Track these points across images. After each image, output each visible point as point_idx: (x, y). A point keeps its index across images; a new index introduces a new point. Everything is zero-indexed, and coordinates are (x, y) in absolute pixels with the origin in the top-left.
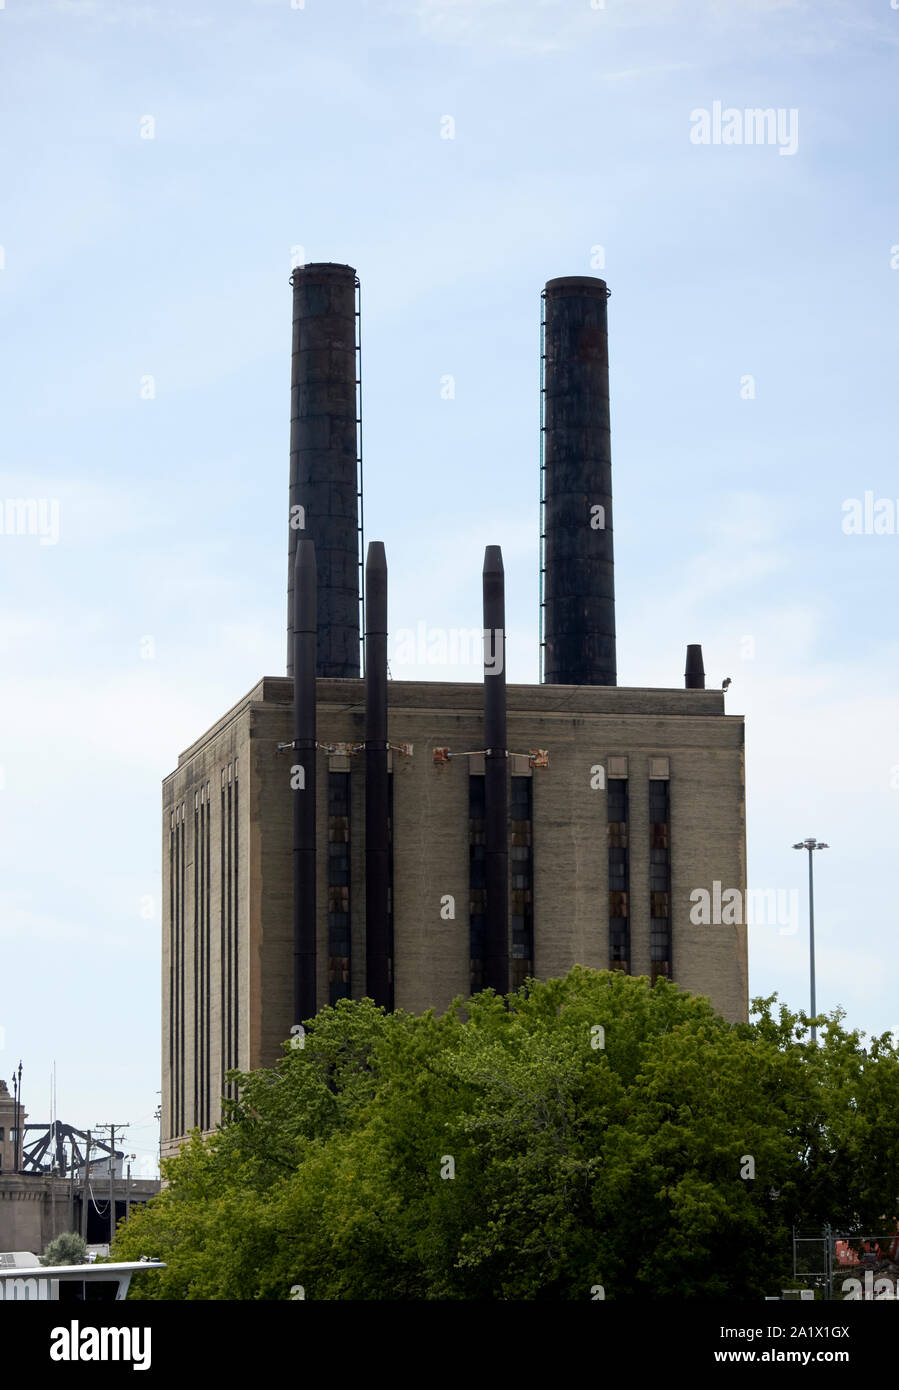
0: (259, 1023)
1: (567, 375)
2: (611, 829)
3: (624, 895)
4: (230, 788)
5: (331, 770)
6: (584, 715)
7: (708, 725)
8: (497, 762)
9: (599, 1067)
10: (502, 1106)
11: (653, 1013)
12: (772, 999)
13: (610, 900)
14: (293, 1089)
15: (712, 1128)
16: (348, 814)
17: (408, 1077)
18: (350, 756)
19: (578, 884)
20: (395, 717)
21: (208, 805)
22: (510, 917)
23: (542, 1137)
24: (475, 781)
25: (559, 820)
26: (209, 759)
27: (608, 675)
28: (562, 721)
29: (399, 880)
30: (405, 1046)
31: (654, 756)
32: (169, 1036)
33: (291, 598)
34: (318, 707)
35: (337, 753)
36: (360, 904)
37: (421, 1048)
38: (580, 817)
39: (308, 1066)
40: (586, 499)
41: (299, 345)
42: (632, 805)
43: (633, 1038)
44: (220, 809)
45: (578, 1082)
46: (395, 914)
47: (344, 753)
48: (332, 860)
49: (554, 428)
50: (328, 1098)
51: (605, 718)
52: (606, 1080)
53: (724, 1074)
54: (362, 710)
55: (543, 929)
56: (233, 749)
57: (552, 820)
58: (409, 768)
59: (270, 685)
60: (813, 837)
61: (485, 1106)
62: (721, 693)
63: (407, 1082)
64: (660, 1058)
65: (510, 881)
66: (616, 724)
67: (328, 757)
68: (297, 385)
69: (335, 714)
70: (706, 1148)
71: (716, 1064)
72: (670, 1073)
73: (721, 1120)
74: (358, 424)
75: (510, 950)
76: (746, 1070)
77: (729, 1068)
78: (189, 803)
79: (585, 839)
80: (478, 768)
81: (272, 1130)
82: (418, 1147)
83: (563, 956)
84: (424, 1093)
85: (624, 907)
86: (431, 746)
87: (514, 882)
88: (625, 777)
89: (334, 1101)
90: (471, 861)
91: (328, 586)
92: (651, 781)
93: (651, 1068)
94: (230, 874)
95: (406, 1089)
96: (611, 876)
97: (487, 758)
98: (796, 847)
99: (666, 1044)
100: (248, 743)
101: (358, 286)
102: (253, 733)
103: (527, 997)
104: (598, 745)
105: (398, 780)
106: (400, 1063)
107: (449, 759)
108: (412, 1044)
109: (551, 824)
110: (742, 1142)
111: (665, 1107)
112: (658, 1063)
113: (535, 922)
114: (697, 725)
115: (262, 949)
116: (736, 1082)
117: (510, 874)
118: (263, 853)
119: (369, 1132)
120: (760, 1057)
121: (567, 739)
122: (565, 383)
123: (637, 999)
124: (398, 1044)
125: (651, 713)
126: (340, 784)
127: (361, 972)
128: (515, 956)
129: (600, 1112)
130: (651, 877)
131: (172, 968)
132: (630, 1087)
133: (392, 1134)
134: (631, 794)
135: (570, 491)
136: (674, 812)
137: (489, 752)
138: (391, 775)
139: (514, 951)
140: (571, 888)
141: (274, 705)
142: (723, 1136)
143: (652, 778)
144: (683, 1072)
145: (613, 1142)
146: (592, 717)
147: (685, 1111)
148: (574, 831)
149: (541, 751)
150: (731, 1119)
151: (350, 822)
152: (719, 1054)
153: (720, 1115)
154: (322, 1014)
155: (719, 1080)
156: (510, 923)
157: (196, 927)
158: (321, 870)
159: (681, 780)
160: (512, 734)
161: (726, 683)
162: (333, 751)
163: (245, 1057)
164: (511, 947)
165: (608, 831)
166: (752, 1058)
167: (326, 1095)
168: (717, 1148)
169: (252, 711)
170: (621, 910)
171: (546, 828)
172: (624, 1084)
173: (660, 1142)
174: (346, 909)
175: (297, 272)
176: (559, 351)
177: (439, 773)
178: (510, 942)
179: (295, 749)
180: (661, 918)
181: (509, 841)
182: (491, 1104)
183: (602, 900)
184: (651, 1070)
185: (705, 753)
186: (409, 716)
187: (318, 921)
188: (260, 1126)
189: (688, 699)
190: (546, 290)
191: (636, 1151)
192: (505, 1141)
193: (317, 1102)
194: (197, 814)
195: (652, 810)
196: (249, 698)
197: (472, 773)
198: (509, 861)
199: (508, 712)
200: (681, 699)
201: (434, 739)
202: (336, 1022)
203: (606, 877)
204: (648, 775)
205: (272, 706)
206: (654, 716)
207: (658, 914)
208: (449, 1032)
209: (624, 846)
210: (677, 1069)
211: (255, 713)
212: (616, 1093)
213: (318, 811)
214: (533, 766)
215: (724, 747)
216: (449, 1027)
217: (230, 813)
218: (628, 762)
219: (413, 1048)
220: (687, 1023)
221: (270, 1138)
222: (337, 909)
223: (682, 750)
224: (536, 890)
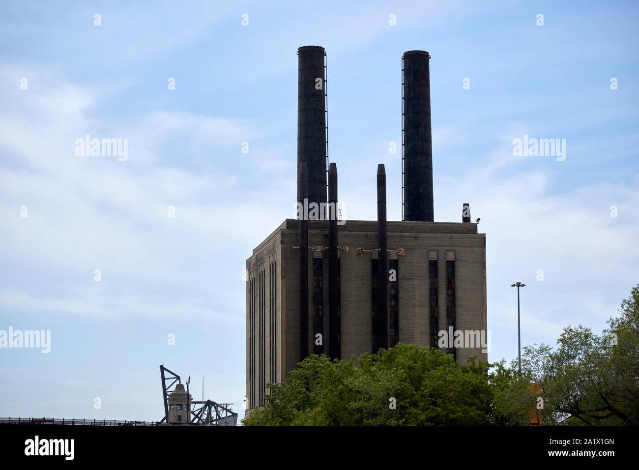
0: (285, 362)
1: (412, 92)
2: (431, 282)
3: (436, 309)
4: (273, 265)
5: (315, 257)
6: (419, 234)
7: (471, 238)
8: (383, 254)
9: (406, 384)
10: (369, 399)
11: (429, 362)
12: (476, 357)
13: (430, 310)
14: (292, 391)
15: (449, 408)
16: (322, 276)
17: (334, 387)
18: (322, 252)
19: (417, 304)
20: (341, 235)
21: (265, 271)
22: (388, 318)
23: (384, 412)
24: (374, 262)
25: (409, 277)
26: (265, 252)
27: (430, 217)
28: (410, 236)
29: (343, 303)
30: (333, 375)
31: (448, 251)
32: (249, 367)
33: (298, 185)
34: (309, 231)
35: (317, 250)
36: (327, 313)
37: (339, 376)
38: (417, 276)
39: (298, 382)
40: (420, 143)
41: (301, 80)
42: (439, 271)
43: (420, 372)
44: (269, 273)
45: (398, 390)
46: (341, 317)
47: (320, 250)
48: (315, 295)
49: (408, 114)
50: (306, 394)
51: (427, 235)
52: (409, 389)
53: (454, 387)
54: (327, 232)
55: (403, 323)
56: (274, 249)
57: (406, 277)
58: (347, 256)
59: (289, 223)
60: (519, 282)
61: (363, 399)
62: (476, 224)
63: (334, 389)
64: (430, 380)
65: (388, 303)
66: (432, 237)
67: (313, 252)
68: (300, 97)
69: (316, 234)
70: (447, 415)
71: (452, 383)
72: (433, 386)
73: (453, 405)
74: (326, 113)
75: (389, 331)
76: (463, 385)
77: (456, 384)
78: (257, 270)
79: (420, 285)
80: (375, 256)
81: (284, 408)
82: (337, 415)
83: (411, 334)
84: (340, 394)
85: (436, 313)
86: (356, 247)
87: (390, 304)
88: (436, 259)
89: (308, 395)
90: (372, 295)
91: (314, 180)
92: (447, 261)
93: (426, 384)
94: (273, 300)
95: (333, 392)
96: (430, 300)
97: (379, 252)
98: (513, 286)
99: (432, 375)
100: (280, 246)
101: (326, 55)
102: (282, 242)
103: (381, 356)
104: (425, 246)
105: (342, 261)
106: (331, 382)
107: (363, 252)
108: (336, 374)
109: (406, 279)
110: (461, 413)
111: (432, 400)
112: (429, 382)
113: (399, 319)
114: (466, 238)
115: (286, 331)
116: (459, 390)
117: (388, 300)
118: (286, 292)
119: (319, 409)
120: (469, 380)
121: (412, 244)
122: (412, 95)
123: (424, 356)
124: (330, 374)
125: (447, 233)
126: (318, 263)
127: (327, 341)
128: (391, 334)
129: (407, 402)
130: (447, 301)
131: (250, 339)
132: (419, 392)
133: (327, 410)
134: (439, 266)
135: (414, 140)
136: (456, 274)
137: (380, 249)
138: (340, 259)
139: (390, 332)
140: (414, 306)
141: (291, 231)
142: (453, 411)
143: (447, 260)
144: (438, 386)
145: (410, 414)
146: (423, 235)
147: (439, 401)
148: (415, 282)
149: (401, 249)
150: (457, 404)
151: (322, 278)
152: (453, 378)
153: (453, 402)
154: (305, 360)
155: (452, 389)
156: (388, 320)
157: (260, 322)
158: (310, 299)
159: (459, 261)
160: (389, 242)
161: (478, 220)
162: (315, 250)
163: (279, 376)
164: (389, 330)
165: (429, 282)
166: (465, 380)
167: (305, 393)
168: (451, 416)
169: (282, 233)
170: (435, 314)
171: (403, 281)
172: (416, 390)
173: (429, 413)
174: (321, 315)
175: (300, 49)
176: (409, 82)
177: (359, 259)
178: (389, 328)
179: (300, 249)
180: (451, 318)
181: (388, 286)
182: (365, 398)
183: (427, 311)
184: (426, 385)
185: (469, 249)
186: (347, 235)
187: (309, 320)
188: (280, 406)
189: (462, 227)
190: (404, 56)
191: (419, 417)
192: (369, 413)
193: (301, 396)
194: (260, 275)
195: (447, 273)
196: (281, 228)
197: (373, 258)
198: (388, 295)
199: (387, 233)
200: (459, 227)
201: (357, 244)
202: (310, 364)
203: (428, 301)
204: (446, 259)
205: (289, 231)
206: (448, 234)
207: (450, 315)
208: (350, 369)
209: (436, 288)
210: (436, 384)
211: (283, 234)
212: (413, 394)
213: (309, 274)
214: (398, 255)
215: (477, 247)
216: (350, 368)
217: (273, 275)
218: (437, 254)
219: (336, 376)
220: (442, 366)
221: (284, 411)
222: (317, 315)
223: (460, 248)
224: (399, 306)
